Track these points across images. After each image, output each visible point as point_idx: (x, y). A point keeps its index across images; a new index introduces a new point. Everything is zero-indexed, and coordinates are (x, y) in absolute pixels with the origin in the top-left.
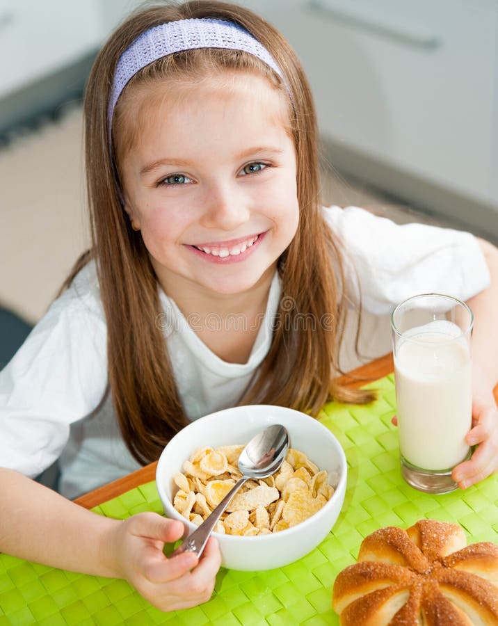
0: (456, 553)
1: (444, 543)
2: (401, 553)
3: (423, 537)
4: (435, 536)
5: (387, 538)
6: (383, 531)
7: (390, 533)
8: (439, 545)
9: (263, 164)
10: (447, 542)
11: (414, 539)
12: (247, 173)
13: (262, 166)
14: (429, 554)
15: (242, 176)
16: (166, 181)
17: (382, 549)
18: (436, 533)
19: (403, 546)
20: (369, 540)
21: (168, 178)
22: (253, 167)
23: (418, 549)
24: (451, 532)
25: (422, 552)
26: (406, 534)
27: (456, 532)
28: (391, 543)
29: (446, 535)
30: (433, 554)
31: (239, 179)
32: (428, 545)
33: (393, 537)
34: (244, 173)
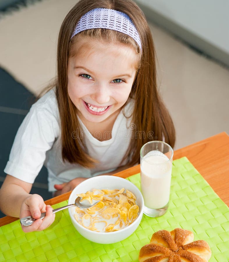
0: (188, 244)
1: (185, 240)
2: (167, 242)
3: (177, 236)
4: (181, 236)
5: (162, 235)
6: (161, 232)
7: (164, 233)
8: (182, 240)
9: (122, 80)
10: (186, 239)
11: (173, 237)
12: (114, 82)
13: (121, 81)
14: (178, 244)
15: (112, 83)
16: (83, 75)
17: (160, 239)
18: (182, 235)
19: (169, 239)
20: (156, 234)
21: (84, 75)
22: (117, 80)
23: (174, 241)
24: (188, 235)
25: (175, 242)
26: (170, 234)
27: (190, 235)
28: (164, 237)
29: (186, 236)
30: (179, 244)
31: (111, 84)
32: (178, 240)
33: (165, 235)
34: (113, 82)
